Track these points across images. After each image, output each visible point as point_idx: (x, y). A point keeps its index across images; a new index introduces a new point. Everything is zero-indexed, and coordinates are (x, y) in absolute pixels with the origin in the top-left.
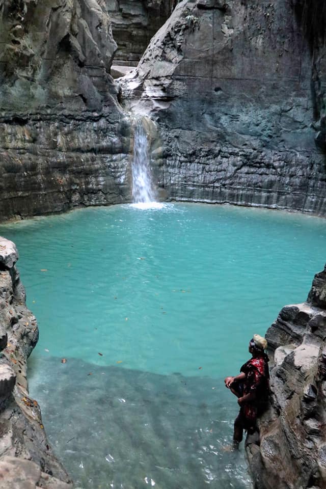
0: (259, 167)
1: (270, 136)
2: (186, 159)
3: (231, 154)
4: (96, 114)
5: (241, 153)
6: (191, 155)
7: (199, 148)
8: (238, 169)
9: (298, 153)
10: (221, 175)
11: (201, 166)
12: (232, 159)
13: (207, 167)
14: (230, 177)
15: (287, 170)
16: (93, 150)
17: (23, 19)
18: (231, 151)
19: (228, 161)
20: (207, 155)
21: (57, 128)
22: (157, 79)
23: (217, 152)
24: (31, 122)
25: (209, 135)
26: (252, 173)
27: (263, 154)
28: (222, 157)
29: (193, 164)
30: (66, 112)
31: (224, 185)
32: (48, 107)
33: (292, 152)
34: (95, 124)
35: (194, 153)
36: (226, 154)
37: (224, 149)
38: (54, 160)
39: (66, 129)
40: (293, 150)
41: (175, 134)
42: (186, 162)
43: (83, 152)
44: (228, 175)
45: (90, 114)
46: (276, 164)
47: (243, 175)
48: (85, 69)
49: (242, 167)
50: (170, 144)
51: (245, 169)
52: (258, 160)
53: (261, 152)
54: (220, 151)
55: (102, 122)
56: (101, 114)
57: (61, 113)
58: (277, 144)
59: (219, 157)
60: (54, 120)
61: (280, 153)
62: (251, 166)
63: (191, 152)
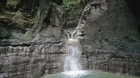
0: (119, 58)
1: (122, 46)
2: (90, 55)
3: (107, 53)
4: (58, 41)
5: (110, 53)
6: (92, 53)
7: (94, 51)
8: (110, 59)
9: (135, 53)
10: (104, 61)
11: (96, 57)
12: (107, 55)
13: (98, 58)
14: (107, 62)
15: (131, 59)
16: (56, 53)
17: (31, 13)
18: (106, 52)
19: (106, 55)
20: (98, 53)
21: (43, 46)
22: (80, 29)
23: (101, 52)
24: (32, 45)
25: (98, 46)
26: (116, 60)
27: (120, 53)
28: (104, 54)
29: (93, 57)
30: (47, 41)
31: (105, 65)
32: (39, 40)
33: (132, 52)
34: (58, 44)
35: (93, 53)
36: (105, 53)
37: (104, 51)
38: (39, 58)
39: (46, 47)
40: (133, 51)
41: (86, 46)
42: (90, 56)
43: (52, 54)
44: (106, 61)
45: (56, 41)
46: (126, 57)
47: (112, 61)
48: (55, 27)
49: (111, 58)
50: (84, 50)
51: (113, 59)
52: (117, 55)
53: (119, 52)
54: (102, 52)
55: (60, 44)
56: (60, 41)
57: (44, 41)
58: (125, 49)
59: (102, 54)
60: (42, 44)
61: (127, 53)
62: (115, 57)
63: (91, 52)
